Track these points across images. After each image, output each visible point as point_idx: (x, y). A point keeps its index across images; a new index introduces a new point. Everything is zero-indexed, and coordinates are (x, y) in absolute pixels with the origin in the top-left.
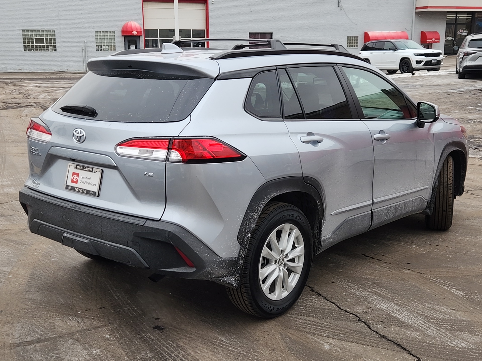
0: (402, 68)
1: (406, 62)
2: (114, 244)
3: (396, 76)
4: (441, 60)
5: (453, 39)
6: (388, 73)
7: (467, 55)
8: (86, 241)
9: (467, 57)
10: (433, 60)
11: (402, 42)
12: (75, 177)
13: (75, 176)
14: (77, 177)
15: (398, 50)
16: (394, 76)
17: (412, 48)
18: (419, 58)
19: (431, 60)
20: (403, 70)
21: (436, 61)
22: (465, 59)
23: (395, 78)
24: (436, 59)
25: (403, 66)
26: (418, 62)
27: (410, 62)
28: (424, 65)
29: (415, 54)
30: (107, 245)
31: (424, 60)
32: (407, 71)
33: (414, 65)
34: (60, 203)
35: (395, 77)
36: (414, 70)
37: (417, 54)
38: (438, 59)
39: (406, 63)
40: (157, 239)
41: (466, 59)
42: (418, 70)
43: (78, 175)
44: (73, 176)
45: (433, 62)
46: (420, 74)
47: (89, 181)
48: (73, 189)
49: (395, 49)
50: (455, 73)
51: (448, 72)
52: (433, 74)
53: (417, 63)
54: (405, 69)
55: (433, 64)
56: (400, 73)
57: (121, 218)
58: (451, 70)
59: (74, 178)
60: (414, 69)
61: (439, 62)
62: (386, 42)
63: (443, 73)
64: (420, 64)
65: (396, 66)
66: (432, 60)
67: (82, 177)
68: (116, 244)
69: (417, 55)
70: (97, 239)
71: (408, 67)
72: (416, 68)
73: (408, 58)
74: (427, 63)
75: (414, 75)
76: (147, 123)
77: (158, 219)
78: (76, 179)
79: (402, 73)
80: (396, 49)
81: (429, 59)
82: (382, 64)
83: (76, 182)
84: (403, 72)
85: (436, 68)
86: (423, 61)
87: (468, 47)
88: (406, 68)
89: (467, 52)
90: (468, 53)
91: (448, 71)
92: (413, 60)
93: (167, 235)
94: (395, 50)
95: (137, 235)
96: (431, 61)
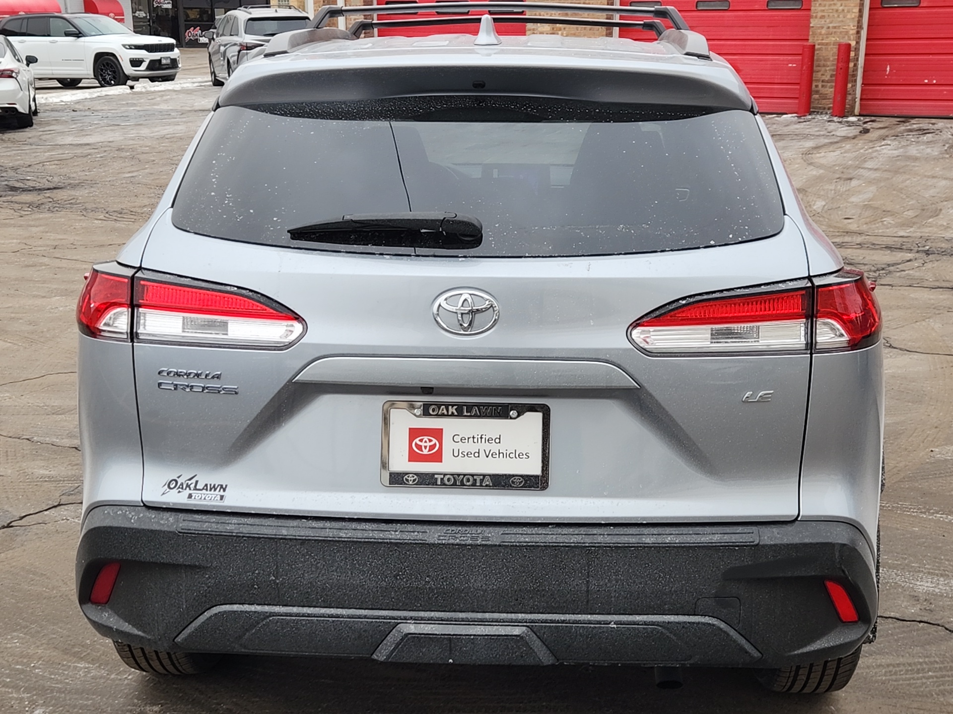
0: (101, 75)
1: (109, 62)
2: (638, 618)
3: (98, 92)
4: (178, 59)
5: (147, 16)
6: (60, 85)
7: (247, 50)
8: (517, 631)
9: (247, 54)
10: (164, 58)
11: (85, 19)
12: (426, 443)
13: (426, 438)
14: (434, 441)
15: (84, 36)
16: (95, 92)
17: (110, 33)
18: (134, 54)
19: (159, 58)
20: (104, 80)
21: (169, 61)
22: (243, 56)
23: (99, 96)
24: (169, 57)
25: (102, 70)
26: (136, 63)
27: (116, 62)
28: (148, 68)
29: (124, 46)
30: (613, 625)
31: (147, 58)
32: (113, 82)
33: (128, 69)
34: (377, 535)
35: (98, 94)
36: (129, 79)
37: (129, 46)
38: (172, 57)
39: (108, 64)
40: (804, 574)
41: (246, 57)
42: (136, 79)
43: (437, 434)
44: (417, 440)
45: (164, 62)
46: (146, 88)
47: (494, 448)
48: (427, 481)
49: (78, 34)
50: (210, 86)
51: (196, 82)
52: (170, 88)
53: (133, 66)
54: (108, 78)
55: (165, 67)
56: (99, 85)
57: (671, 538)
58: (200, 79)
59: (419, 447)
60: (127, 78)
61: (174, 63)
62: (51, 19)
63: (188, 85)
64: (139, 66)
65: (85, 69)
66: (161, 58)
67: (457, 439)
68: (645, 617)
69: (131, 48)
70: (562, 617)
71: (114, 72)
72: (134, 76)
73: (113, 55)
74: (154, 65)
75: (133, 90)
76: (699, 248)
77: (793, 516)
78: (432, 447)
79: (102, 86)
80: (80, 33)
81: (156, 56)
82: (51, 66)
83: (437, 457)
84: (104, 83)
85: (170, 76)
86: (144, 61)
87: (245, 33)
88: (109, 75)
89: (247, 43)
90: (248, 45)
91: (195, 80)
92: (125, 57)
93: (837, 554)
94: (79, 37)
95: (733, 576)
96: (160, 61)
